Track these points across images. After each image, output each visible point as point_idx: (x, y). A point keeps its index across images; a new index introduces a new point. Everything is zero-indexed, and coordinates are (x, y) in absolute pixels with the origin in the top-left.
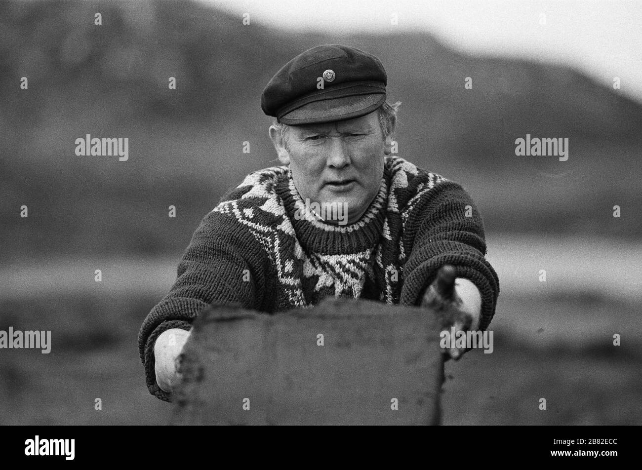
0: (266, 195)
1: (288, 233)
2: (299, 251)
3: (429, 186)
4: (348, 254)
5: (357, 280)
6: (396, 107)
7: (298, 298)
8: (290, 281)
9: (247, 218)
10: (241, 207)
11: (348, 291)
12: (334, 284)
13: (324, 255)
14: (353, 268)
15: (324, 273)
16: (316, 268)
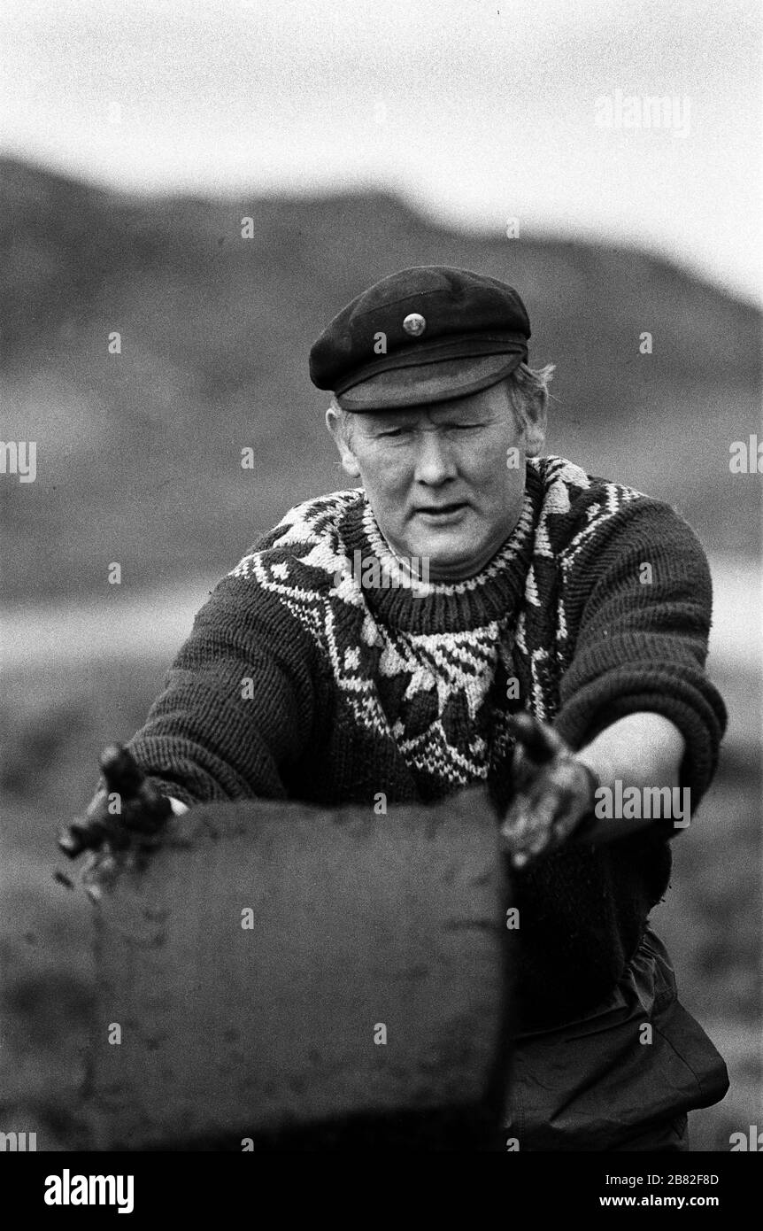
0: (314, 539)
1: (350, 602)
2: (370, 631)
3: (609, 509)
4: (457, 631)
5: (474, 675)
6: (545, 375)
7: (370, 713)
8: (354, 684)
9: (277, 579)
10: (268, 562)
11: (458, 696)
12: (436, 685)
13: (417, 635)
14: (465, 656)
15: (420, 668)
16: (407, 660)
